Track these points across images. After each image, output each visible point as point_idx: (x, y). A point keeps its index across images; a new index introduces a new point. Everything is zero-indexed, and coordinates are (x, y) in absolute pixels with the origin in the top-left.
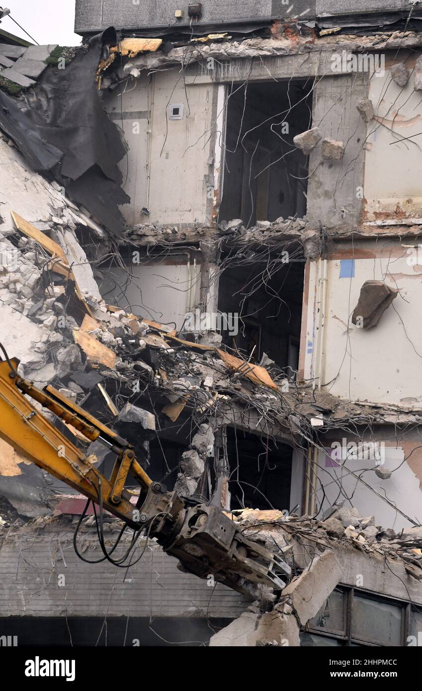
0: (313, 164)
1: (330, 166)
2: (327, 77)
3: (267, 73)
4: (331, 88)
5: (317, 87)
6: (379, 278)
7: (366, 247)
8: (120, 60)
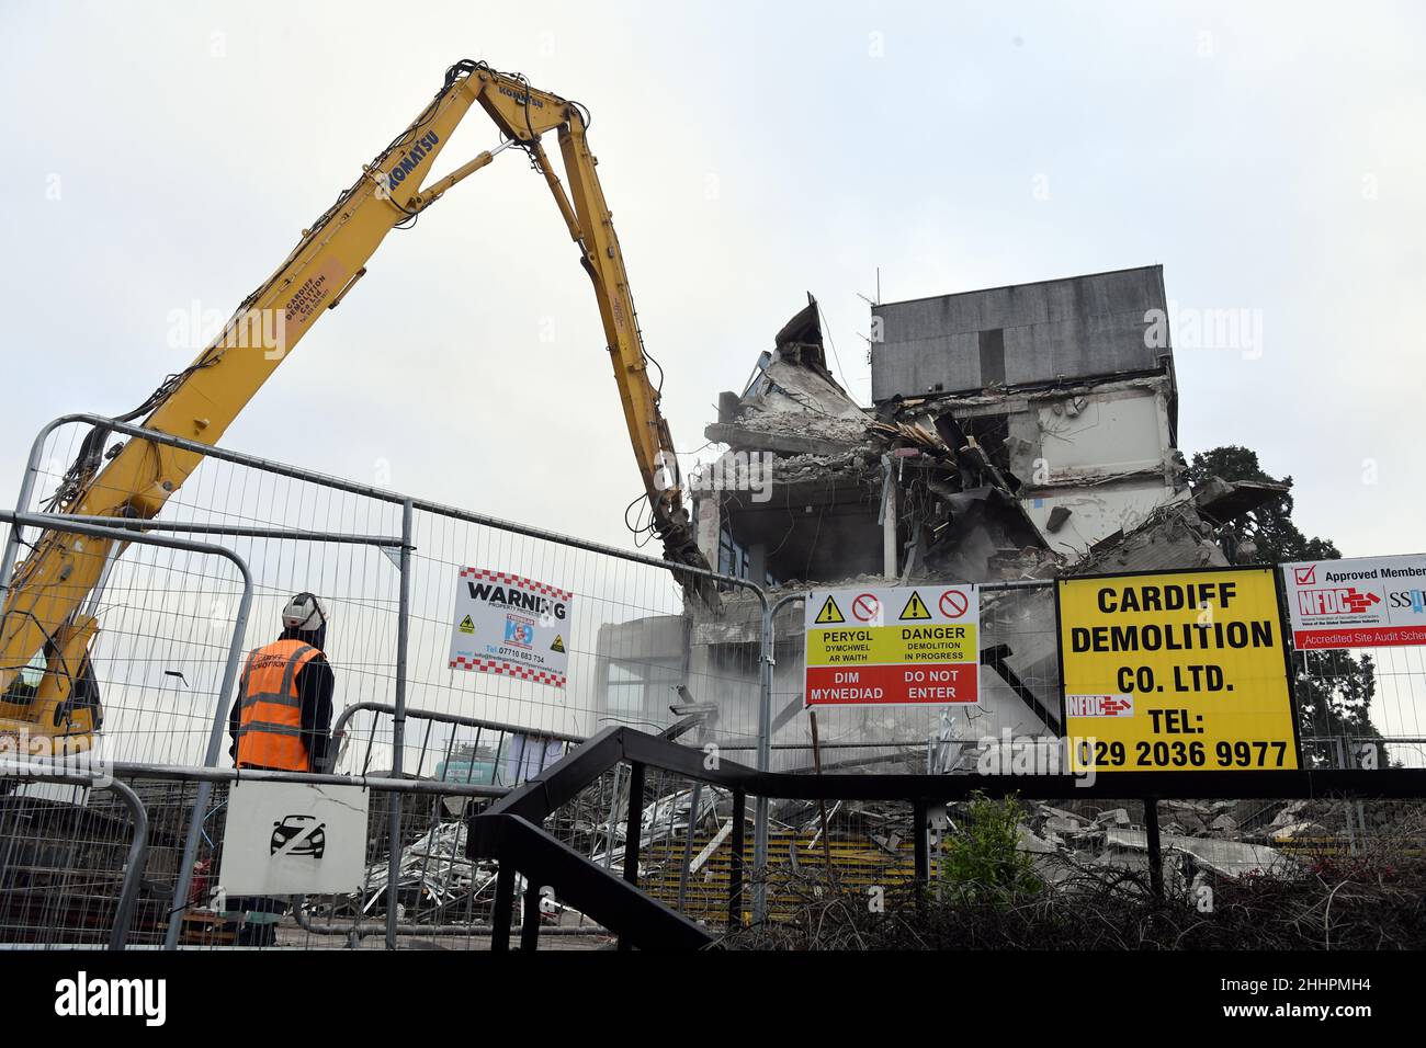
0: (1012, 454)
1: (1022, 454)
2: (1015, 413)
3: (981, 413)
4: (1018, 418)
5: (1009, 418)
6: (1059, 505)
7: (1048, 492)
8: (904, 408)
